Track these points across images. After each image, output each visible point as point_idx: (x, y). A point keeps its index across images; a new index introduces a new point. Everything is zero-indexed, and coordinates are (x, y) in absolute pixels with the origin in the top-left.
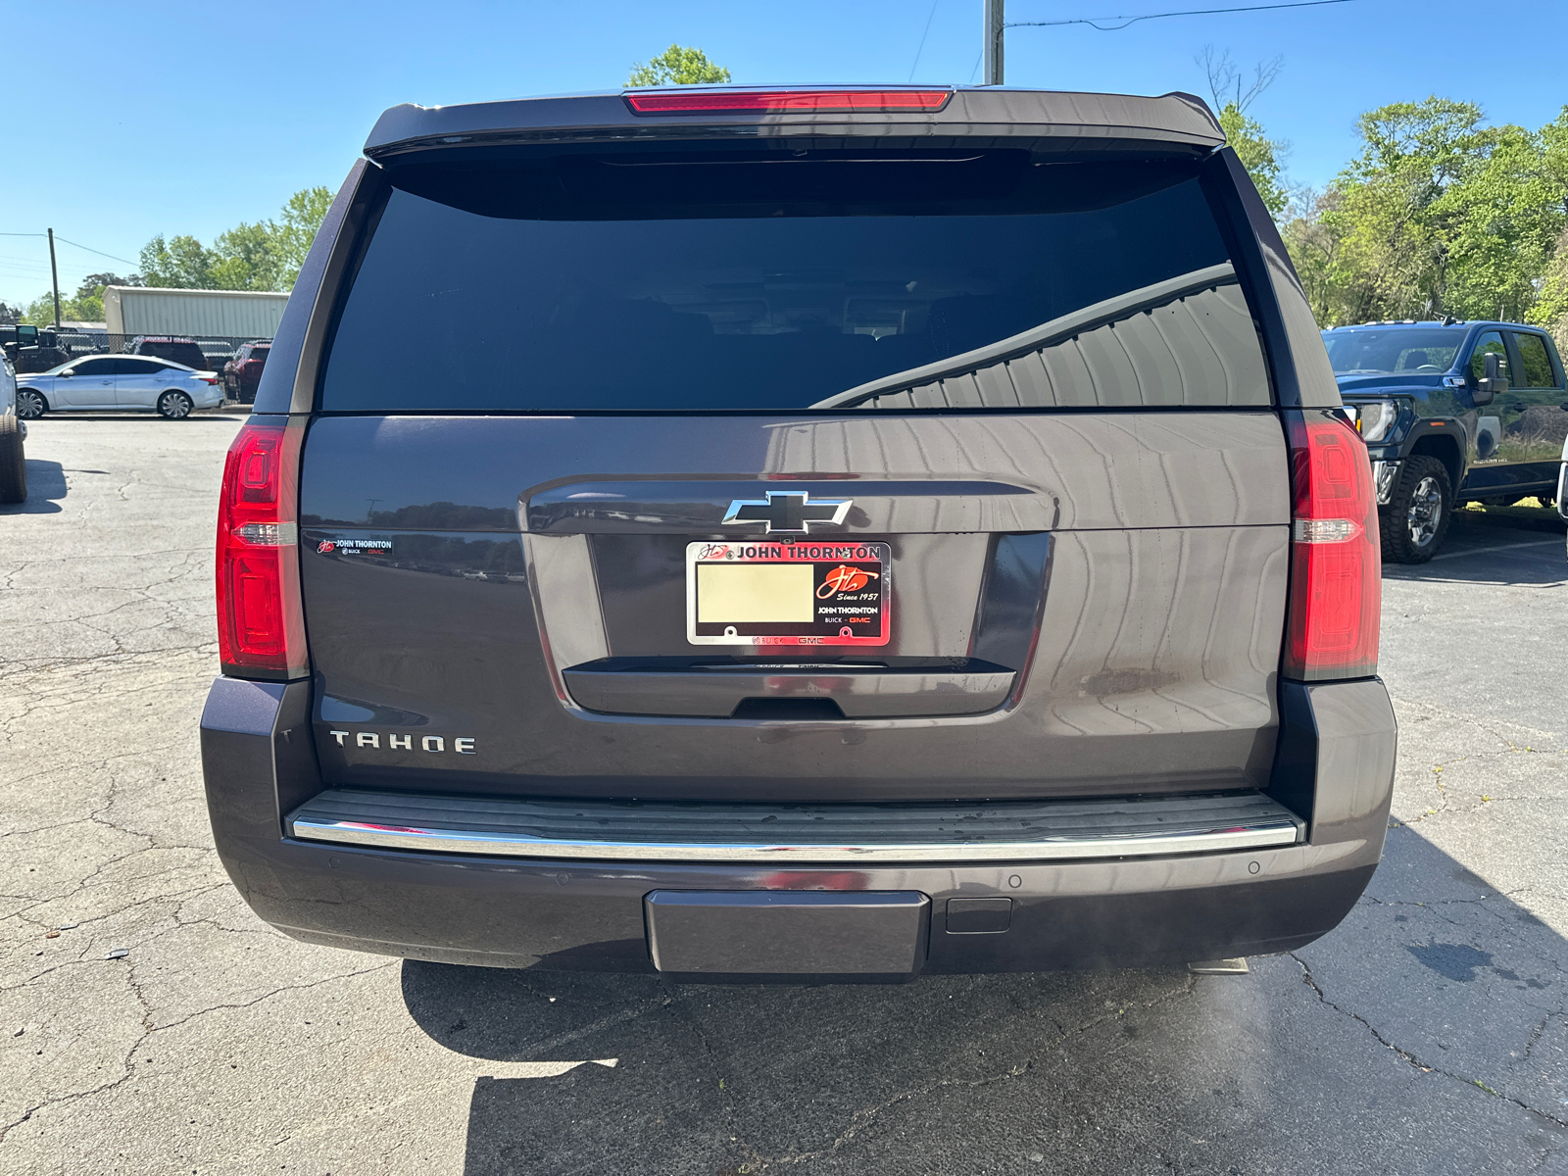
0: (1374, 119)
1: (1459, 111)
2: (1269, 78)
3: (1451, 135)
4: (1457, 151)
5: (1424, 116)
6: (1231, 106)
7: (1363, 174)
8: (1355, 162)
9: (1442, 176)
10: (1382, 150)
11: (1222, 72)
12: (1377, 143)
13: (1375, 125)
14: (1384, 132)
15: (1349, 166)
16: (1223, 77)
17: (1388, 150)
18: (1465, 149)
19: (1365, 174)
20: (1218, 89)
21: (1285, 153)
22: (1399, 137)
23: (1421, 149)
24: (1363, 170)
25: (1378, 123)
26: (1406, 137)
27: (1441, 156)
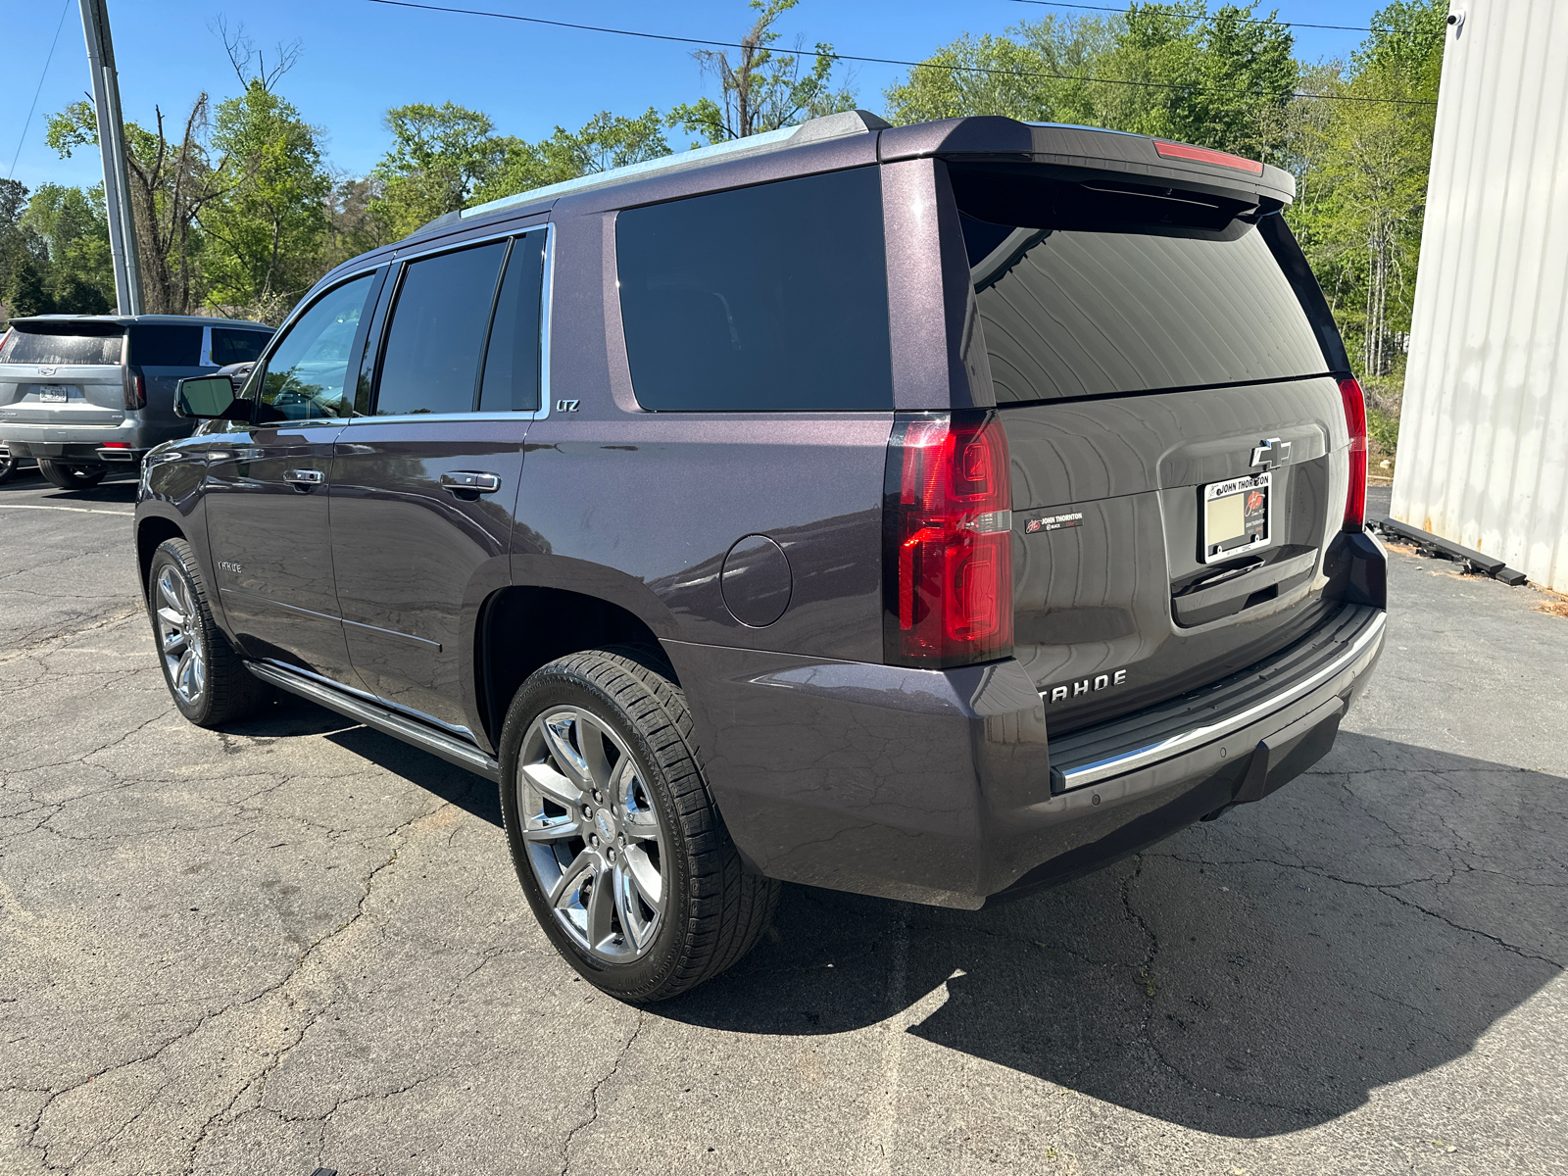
0: (401, 116)
1: (473, 119)
2: (291, 60)
3: (470, 140)
4: (477, 156)
5: (444, 121)
6: (257, 83)
7: (399, 167)
8: (390, 156)
9: (469, 177)
10: (413, 147)
11: (239, 45)
12: (408, 140)
13: (403, 122)
14: (412, 130)
15: (386, 158)
16: (242, 52)
17: (419, 147)
18: (484, 153)
19: (401, 168)
20: (240, 61)
21: (323, 139)
22: (425, 136)
23: (446, 150)
24: (398, 163)
25: (406, 121)
26: (431, 134)
27: (466, 159)
